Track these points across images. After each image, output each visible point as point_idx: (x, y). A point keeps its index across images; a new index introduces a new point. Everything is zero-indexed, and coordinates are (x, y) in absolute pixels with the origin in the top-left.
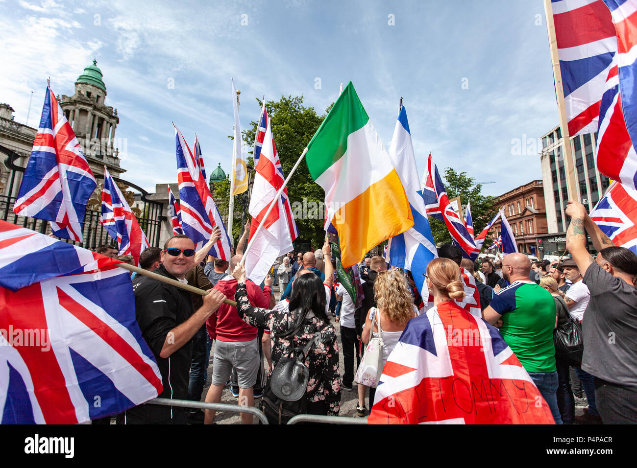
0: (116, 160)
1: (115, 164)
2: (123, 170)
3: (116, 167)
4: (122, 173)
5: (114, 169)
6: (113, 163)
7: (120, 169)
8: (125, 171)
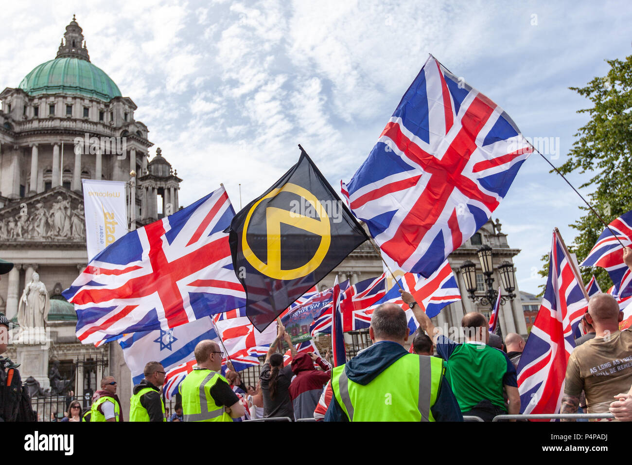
0: (501, 238)
1: (500, 246)
2: (514, 250)
3: (503, 250)
4: (515, 256)
5: (502, 254)
6: (498, 244)
7: (510, 250)
8: (519, 251)
